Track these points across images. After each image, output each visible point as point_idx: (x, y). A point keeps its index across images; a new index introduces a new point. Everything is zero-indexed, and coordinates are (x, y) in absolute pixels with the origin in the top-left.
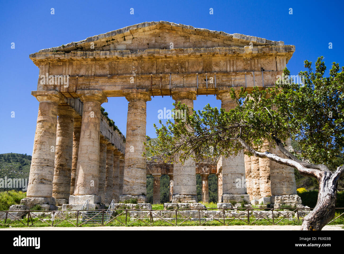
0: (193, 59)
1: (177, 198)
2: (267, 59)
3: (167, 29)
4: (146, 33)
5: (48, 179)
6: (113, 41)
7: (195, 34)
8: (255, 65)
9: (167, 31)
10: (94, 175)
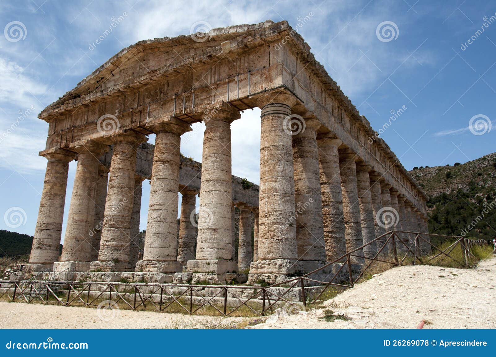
0: (172, 78)
1: (139, 265)
2: (258, 52)
3: (150, 49)
4: (131, 61)
5: (46, 243)
6: (103, 80)
7: (177, 46)
8: (240, 66)
9: (150, 52)
10: (78, 238)
